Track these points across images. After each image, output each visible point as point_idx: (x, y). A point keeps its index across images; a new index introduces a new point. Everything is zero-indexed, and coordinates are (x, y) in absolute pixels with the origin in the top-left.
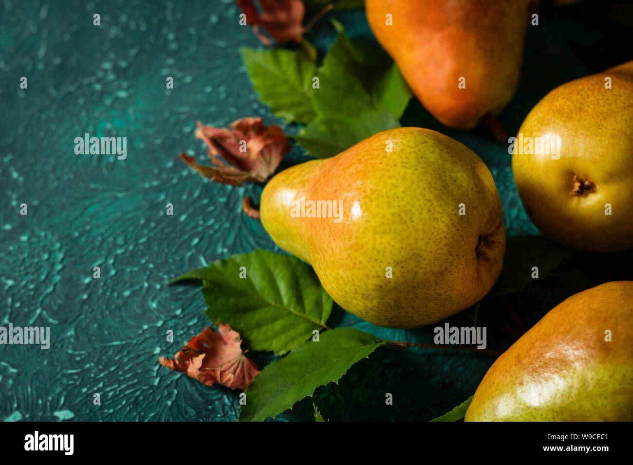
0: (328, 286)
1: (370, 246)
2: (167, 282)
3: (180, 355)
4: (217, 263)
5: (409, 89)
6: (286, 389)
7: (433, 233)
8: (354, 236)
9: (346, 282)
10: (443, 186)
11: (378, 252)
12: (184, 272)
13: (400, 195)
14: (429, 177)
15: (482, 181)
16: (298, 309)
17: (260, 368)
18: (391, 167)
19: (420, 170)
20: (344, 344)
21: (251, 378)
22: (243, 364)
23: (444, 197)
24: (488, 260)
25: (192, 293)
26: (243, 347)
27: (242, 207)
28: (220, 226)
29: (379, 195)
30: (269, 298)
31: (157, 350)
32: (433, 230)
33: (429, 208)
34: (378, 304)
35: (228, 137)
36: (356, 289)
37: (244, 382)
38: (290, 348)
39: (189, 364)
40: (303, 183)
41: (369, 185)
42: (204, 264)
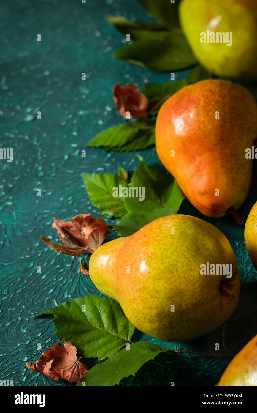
0: (128, 315)
1: (151, 288)
2: (33, 317)
3: (39, 361)
4: (64, 304)
5: (183, 195)
6: (103, 381)
7: (190, 278)
8: (141, 282)
9: (138, 312)
10: (196, 249)
11: (157, 292)
12: (43, 310)
13: (169, 255)
14: (187, 243)
15: (221, 246)
16: (113, 331)
17: (89, 369)
18: (164, 238)
19: (182, 240)
20: (141, 352)
21: (83, 374)
22: (78, 366)
23: (197, 256)
24: (228, 296)
25: (48, 323)
26: (78, 355)
27: (80, 270)
28: (67, 282)
29: (156, 256)
30: (96, 325)
31: (26, 359)
32: (190, 277)
33: (187, 263)
34: (159, 326)
35: (72, 227)
36: (144, 316)
37: (79, 377)
38: (108, 355)
39: (44, 367)
40: (113, 251)
41: (151, 249)
42: (56, 305)
